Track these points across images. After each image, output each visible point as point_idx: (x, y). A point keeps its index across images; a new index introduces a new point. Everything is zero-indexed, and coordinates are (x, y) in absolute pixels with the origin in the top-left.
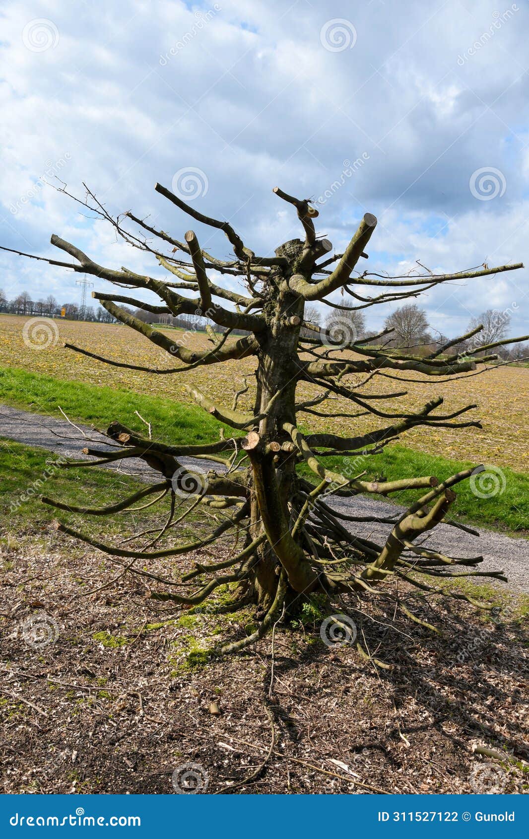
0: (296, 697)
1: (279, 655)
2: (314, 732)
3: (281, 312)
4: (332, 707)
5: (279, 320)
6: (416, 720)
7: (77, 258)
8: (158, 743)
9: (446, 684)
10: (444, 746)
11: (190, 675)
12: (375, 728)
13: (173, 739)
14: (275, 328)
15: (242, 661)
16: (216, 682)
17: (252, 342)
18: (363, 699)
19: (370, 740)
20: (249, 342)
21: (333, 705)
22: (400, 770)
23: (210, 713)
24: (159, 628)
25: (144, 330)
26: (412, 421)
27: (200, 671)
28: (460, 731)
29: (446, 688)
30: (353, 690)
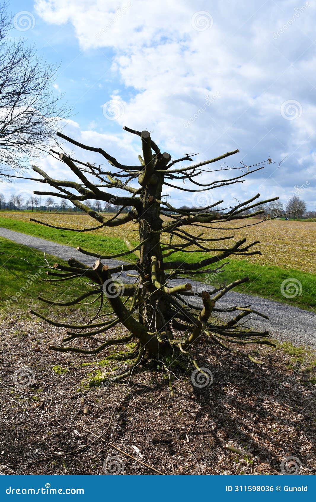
0: (138, 408)
1: (143, 384)
2: (136, 429)
3: (147, 195)
4: (156, 416)
5: (146, 199)
6: (204, 427)
7: (42, 175)
8: (43, 426)
9: (235, 406)
10: (209, 444)
11: (87, 392)
12: (174, 430)
13: (52, 425)
14: (144, 204)
15: (119, 386)
16: (98, 397)
17: (135, 212)
18: (178, 412)
19: (166, 437)
20: (133, 212)
21: (158, 414)
22: (173, 456)
23: (83, 413)
24: (88, 366)
25: (86, 210)
26: (228, 252)
27: (94, 390)
28: (225, 435)
29: (234, 409)
30: (174, 407)
